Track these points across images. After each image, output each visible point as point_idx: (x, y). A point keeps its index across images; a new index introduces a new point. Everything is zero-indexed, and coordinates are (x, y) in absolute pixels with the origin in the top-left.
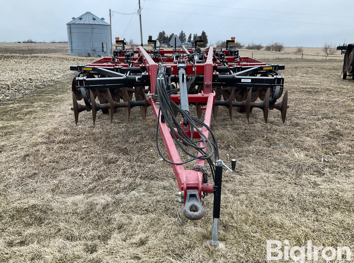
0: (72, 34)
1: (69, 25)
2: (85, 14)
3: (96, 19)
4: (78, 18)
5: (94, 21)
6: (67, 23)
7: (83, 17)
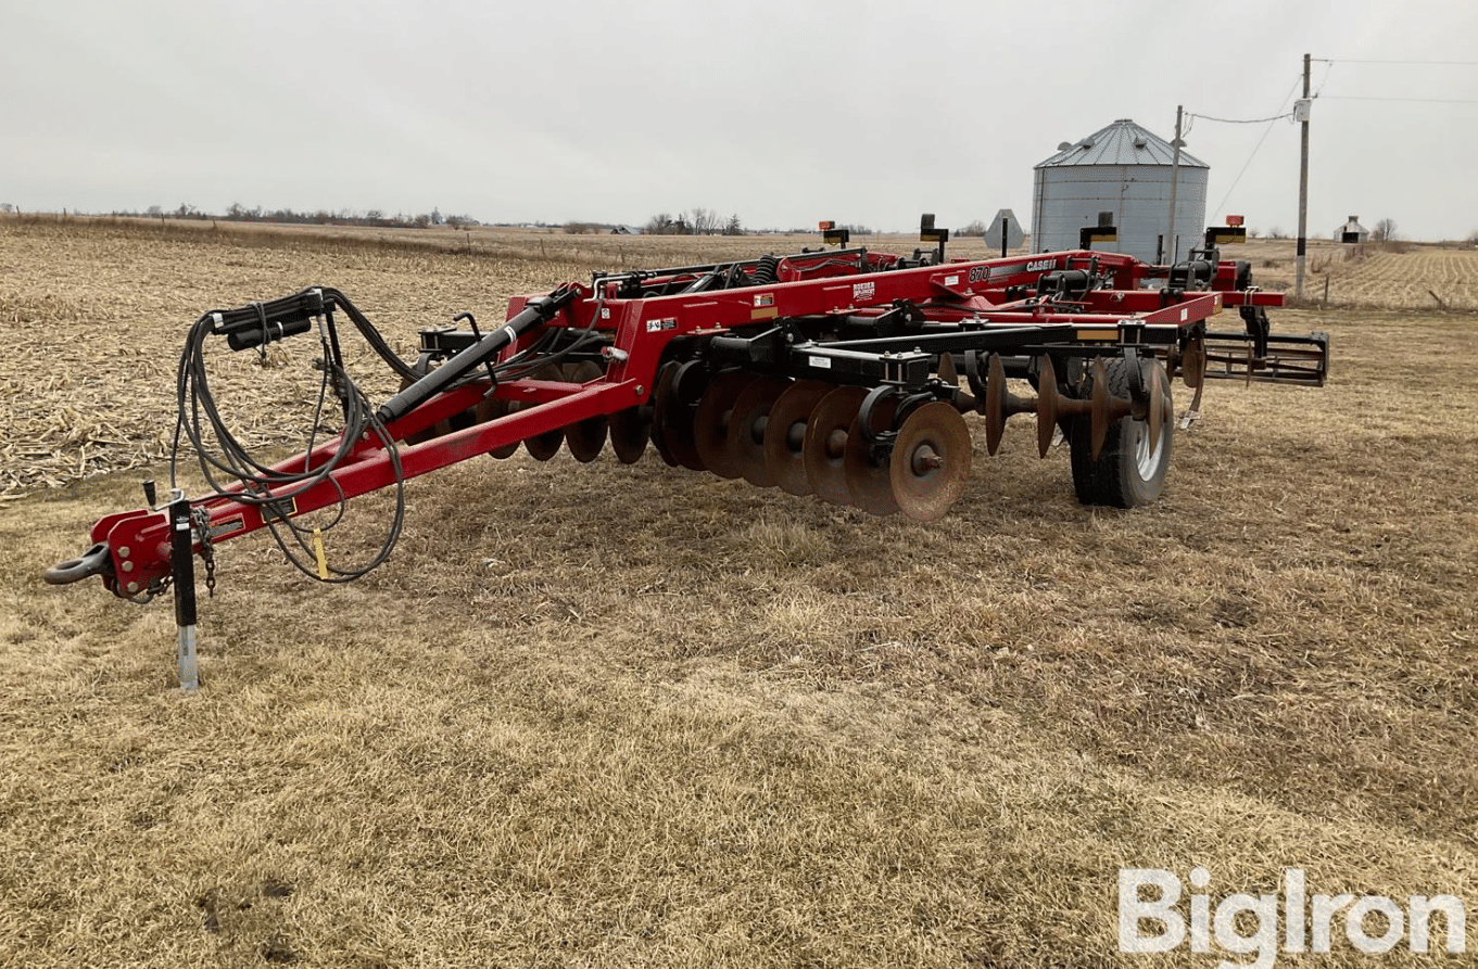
0: (1048, 205)
1: (1042, 170)
2: (1112, 127)
3: (1149, 145)
4: (1079, 144)
5: (1139, 152)
6: (1035, 164)
7: (1096, 142)
